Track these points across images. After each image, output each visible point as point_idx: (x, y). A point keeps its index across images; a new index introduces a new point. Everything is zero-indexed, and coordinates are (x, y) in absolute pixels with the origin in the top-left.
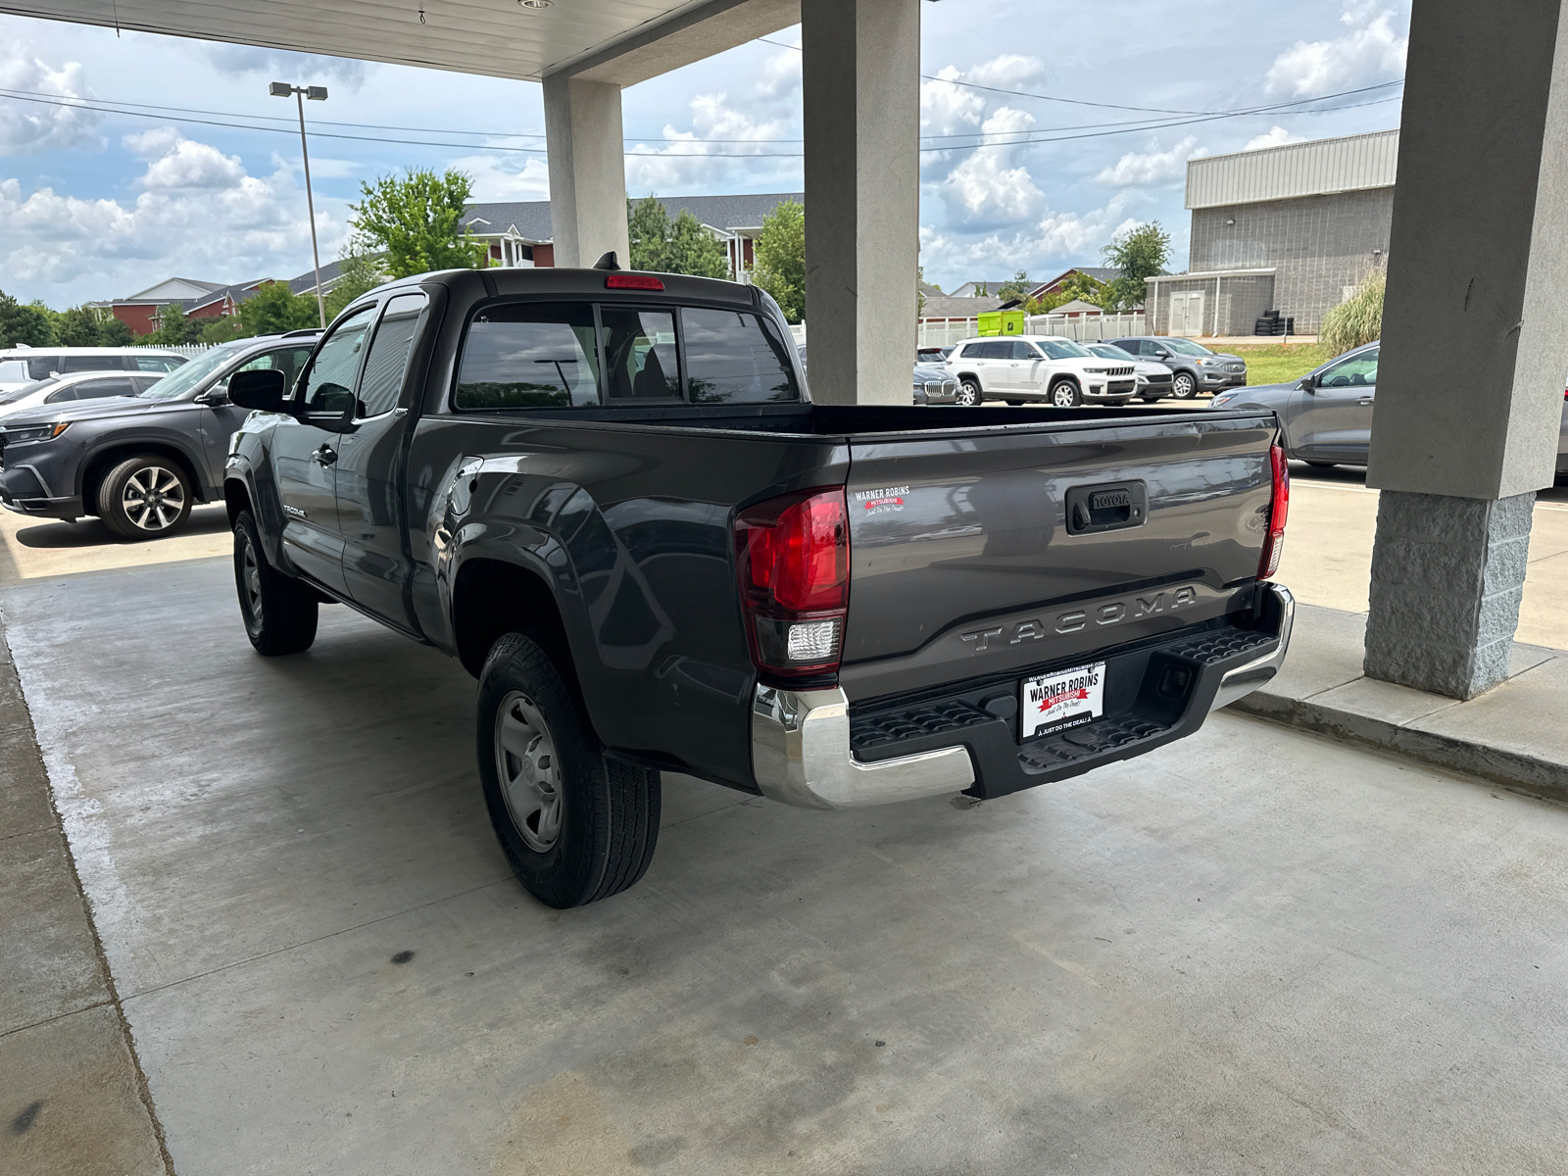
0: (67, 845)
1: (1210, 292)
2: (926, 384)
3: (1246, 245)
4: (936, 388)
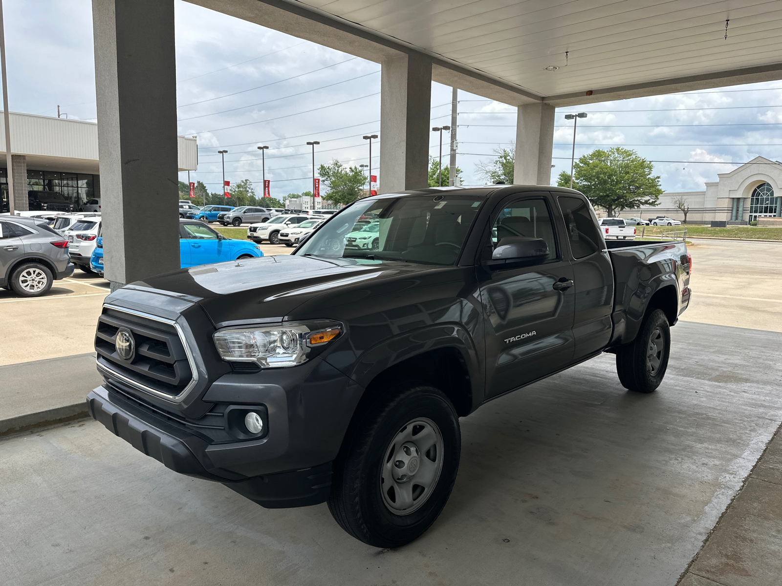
0: (755, 467)
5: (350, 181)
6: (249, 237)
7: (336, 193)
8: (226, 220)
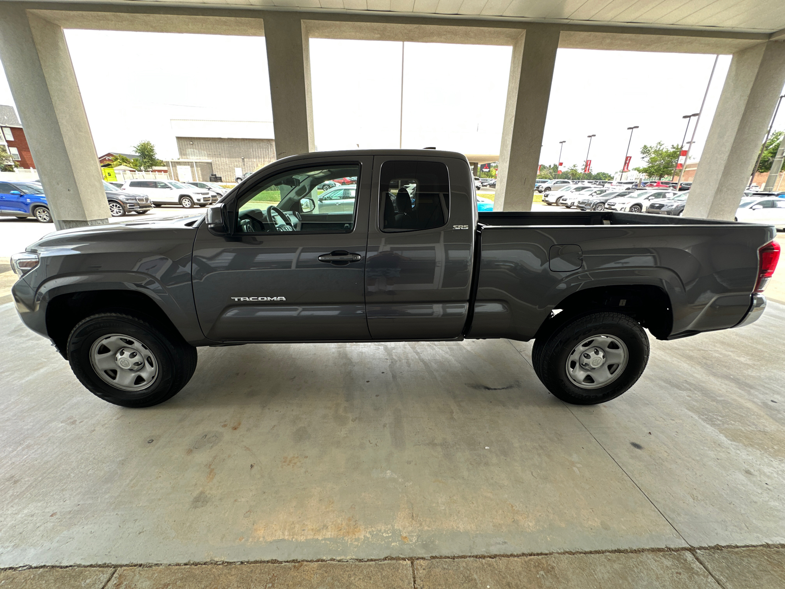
1: (192, 167)
2: (137, 198)
3: (199, 151)
4: (142, 200)
5: (669, 156)
6: (543, 201)
7: (652, 167)
8: (540, 189)
